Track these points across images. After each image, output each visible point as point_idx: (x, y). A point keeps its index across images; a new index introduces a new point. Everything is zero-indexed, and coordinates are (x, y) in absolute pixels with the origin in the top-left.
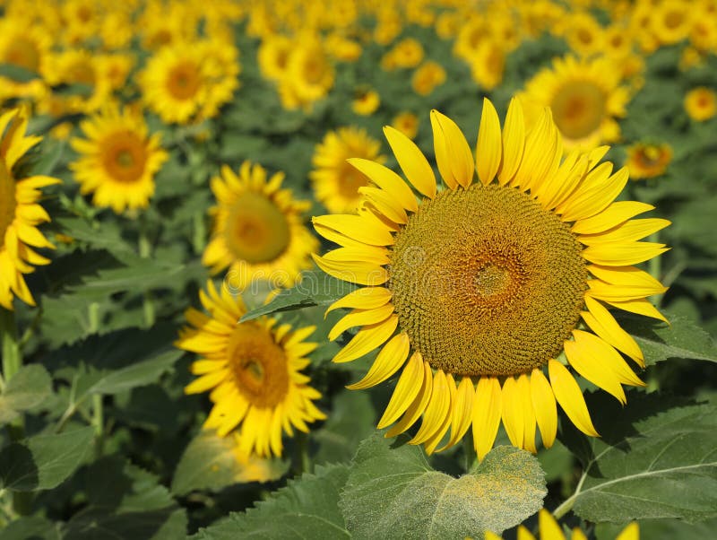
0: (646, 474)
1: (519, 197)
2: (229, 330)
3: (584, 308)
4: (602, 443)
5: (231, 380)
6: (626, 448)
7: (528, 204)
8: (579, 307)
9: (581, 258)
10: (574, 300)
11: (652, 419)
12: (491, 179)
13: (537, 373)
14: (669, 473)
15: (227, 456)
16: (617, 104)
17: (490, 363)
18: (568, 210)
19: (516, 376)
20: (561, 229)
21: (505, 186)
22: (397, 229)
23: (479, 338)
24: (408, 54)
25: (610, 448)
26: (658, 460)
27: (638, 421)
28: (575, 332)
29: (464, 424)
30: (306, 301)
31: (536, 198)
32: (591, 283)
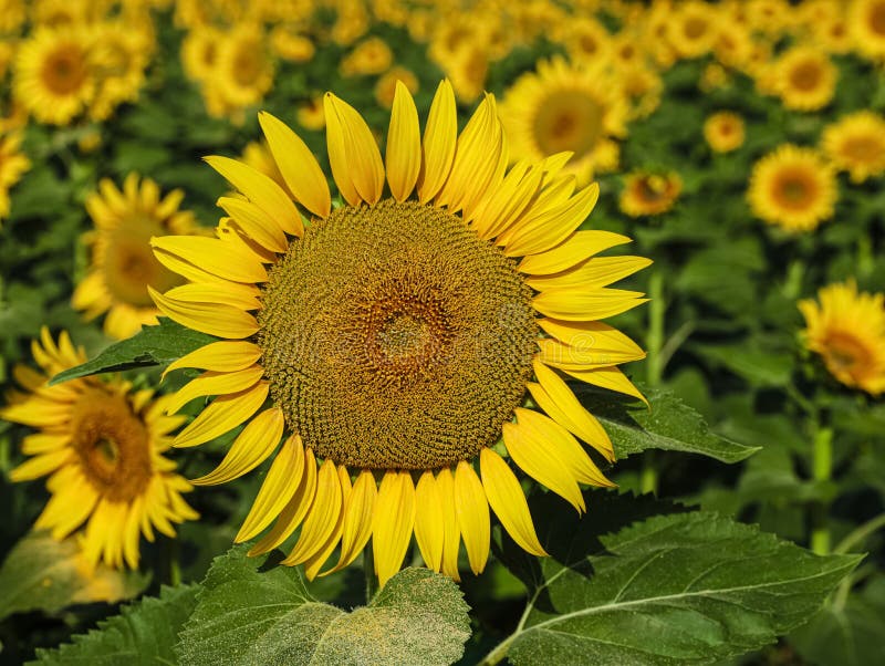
0: (612, 606)
1: (444, 220)
2: (72, 395)
3: (533, 378)
4: (555, 564)
5: (76, 463)
6: (587, 570)
7: (458, 230)
8: (525, 376)
9: (530, 309)
10: (518, 367)
11: (626, 531)
12: (406, 195)
13: (465, 468)
14: (642, 606)
15: (64, 567)
16: (615, 122)
17: (398, 452)
18: (513, 241)
19: (436, 471)
20: (503, 267)
21: (428, 204)
22: (273, 260)
23: (383, 417)
24: (372, 56)
25: (565, 570)
26: (628, 587)
27: (606, 534)
28: (518, 411)
29: (362, 536)
30: (143, 358)
31: (470, 223)
32: (544, 344)
